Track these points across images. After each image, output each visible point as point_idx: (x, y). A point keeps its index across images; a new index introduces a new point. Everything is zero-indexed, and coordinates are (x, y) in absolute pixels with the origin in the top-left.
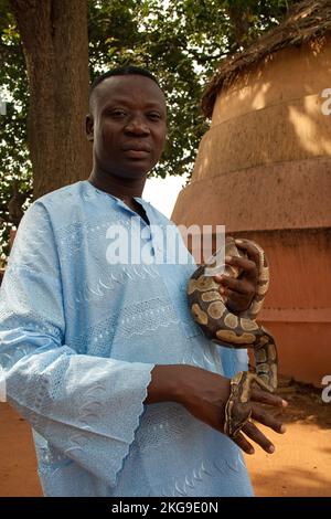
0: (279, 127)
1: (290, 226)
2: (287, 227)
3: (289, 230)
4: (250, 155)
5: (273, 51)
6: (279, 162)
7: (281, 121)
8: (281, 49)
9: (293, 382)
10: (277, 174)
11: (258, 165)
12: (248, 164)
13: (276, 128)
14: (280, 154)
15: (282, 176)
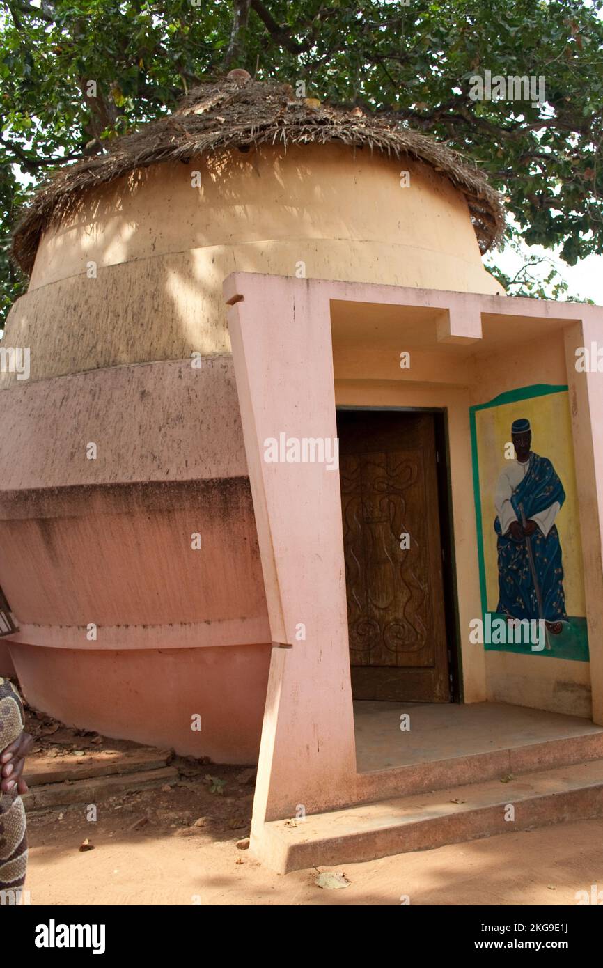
0: (147, 299)
1: (159, 476)
2: (154, 479)
3: (158, 484)
4: (95, 347)
5: (143, 164)
6: (146, 360)
7: (151, 289)
8: (156, 163)
9: (173, 758)
10: (140, 383)
11: (107, 365)
12: (90, 363)
13: (142, 300)
14: (147, 348)
15: (149, 386)
